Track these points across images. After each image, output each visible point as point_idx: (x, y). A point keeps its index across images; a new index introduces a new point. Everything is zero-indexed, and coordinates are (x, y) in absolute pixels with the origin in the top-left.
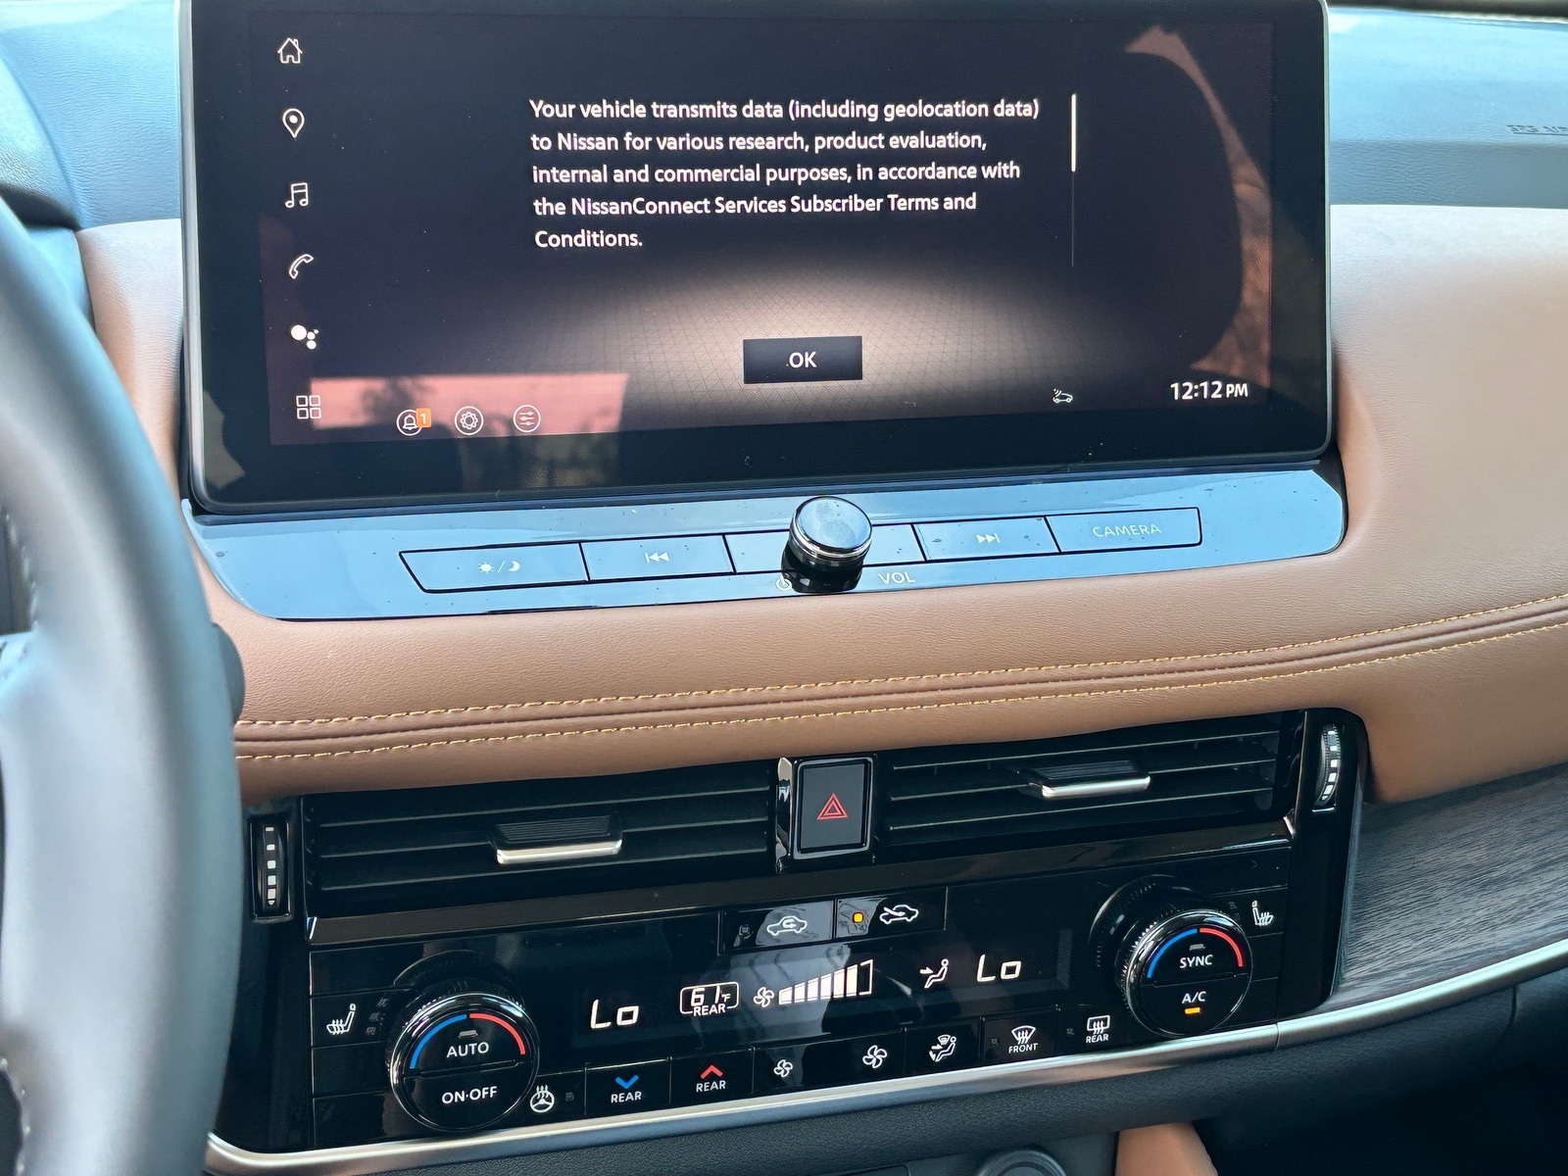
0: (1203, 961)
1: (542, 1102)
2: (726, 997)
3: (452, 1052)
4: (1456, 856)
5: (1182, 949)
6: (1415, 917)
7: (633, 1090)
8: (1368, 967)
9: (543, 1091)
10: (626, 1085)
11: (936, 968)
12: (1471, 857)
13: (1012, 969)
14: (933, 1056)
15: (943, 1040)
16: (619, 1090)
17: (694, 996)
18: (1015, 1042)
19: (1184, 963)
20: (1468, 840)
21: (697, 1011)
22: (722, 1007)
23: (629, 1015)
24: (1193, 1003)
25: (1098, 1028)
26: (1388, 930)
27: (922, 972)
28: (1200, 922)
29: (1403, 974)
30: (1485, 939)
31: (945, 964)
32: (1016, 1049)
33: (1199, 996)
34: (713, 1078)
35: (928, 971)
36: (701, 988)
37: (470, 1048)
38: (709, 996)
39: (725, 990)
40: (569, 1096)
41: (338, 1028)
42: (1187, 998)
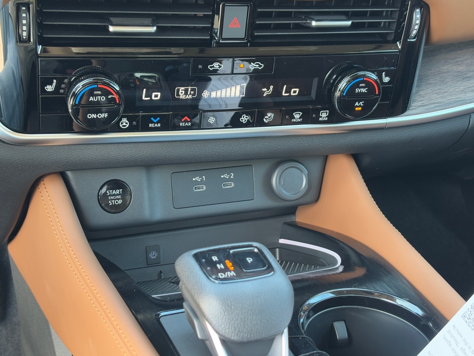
0: (364, 90)
1: (124, 124)
2: (192, 92)
3: (91, 99)
4: (455, 68)
5: (357, 85)
6: (439, 87)
7: (157, 123)
8: (420, 102)
9: (125, 120)
10: (155, 121)
11: (268, 89)
12: (460, 68)
13: (295, 92)
14: (265, 120)
15: (269, 115)
16: (152, 122)
17: (180, 91)
18: (294, 118)
19: (357, 90)
20: (459, 63)
21: (181, 97)
22: (190, 96)
23: (156, 96)
24: (359, 106)
25: (324, 115)
26: (429, 91)
27: (263, 90)
28: (364, 76)
29: (432, 106)
30: (462, 96)
31: (271, 87)
32: (294, 120)
33: (361, 103)
34: (186, 121)
35: (265, 89)
36: (183, 88)
37: (98, 98)
38: (186, 91)
39: (192, 90)
40: (134, 123)
41: (49, 88)
42: (357, 104)
